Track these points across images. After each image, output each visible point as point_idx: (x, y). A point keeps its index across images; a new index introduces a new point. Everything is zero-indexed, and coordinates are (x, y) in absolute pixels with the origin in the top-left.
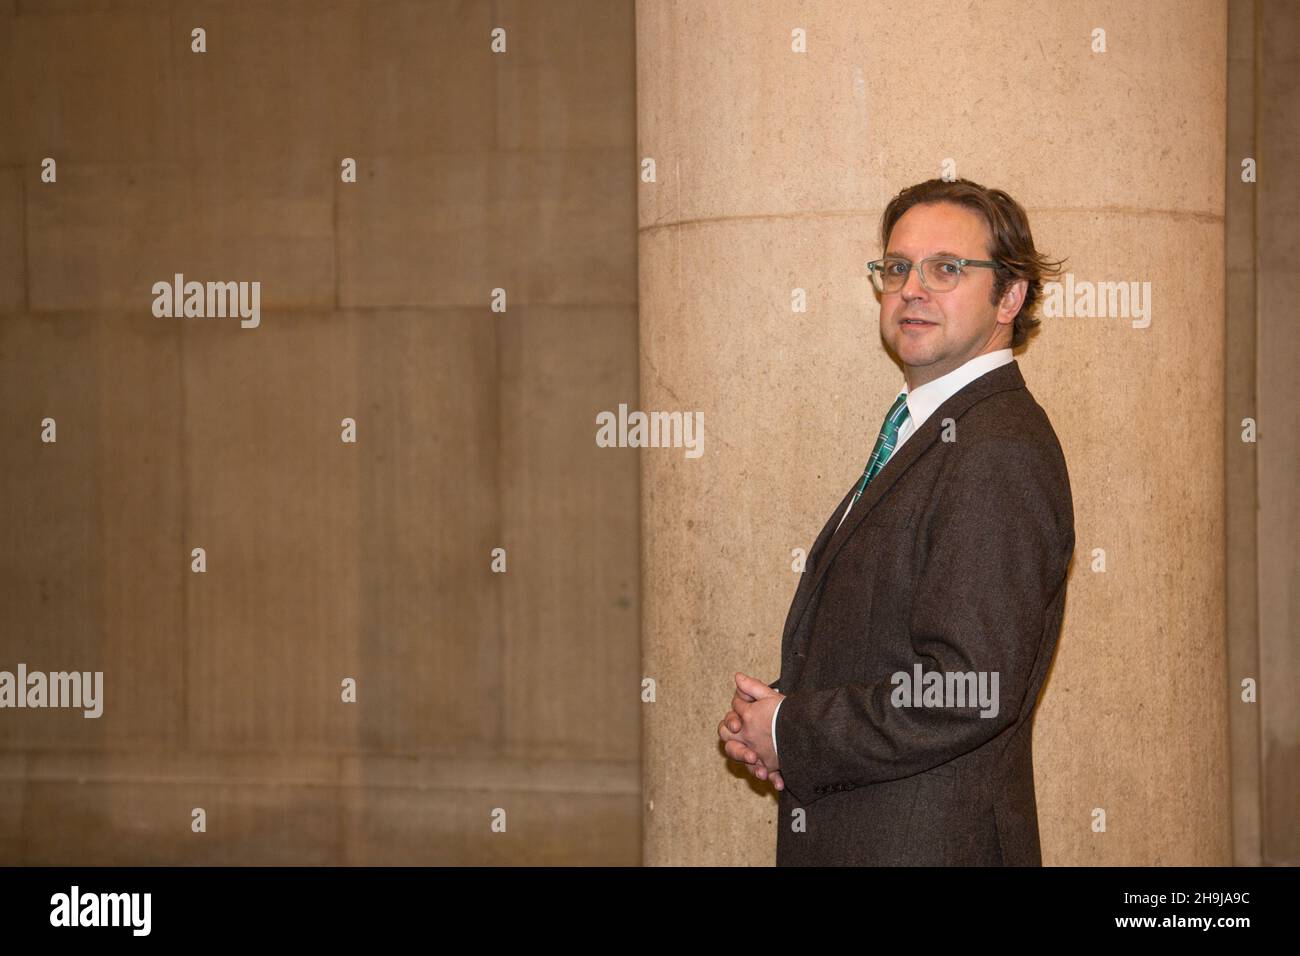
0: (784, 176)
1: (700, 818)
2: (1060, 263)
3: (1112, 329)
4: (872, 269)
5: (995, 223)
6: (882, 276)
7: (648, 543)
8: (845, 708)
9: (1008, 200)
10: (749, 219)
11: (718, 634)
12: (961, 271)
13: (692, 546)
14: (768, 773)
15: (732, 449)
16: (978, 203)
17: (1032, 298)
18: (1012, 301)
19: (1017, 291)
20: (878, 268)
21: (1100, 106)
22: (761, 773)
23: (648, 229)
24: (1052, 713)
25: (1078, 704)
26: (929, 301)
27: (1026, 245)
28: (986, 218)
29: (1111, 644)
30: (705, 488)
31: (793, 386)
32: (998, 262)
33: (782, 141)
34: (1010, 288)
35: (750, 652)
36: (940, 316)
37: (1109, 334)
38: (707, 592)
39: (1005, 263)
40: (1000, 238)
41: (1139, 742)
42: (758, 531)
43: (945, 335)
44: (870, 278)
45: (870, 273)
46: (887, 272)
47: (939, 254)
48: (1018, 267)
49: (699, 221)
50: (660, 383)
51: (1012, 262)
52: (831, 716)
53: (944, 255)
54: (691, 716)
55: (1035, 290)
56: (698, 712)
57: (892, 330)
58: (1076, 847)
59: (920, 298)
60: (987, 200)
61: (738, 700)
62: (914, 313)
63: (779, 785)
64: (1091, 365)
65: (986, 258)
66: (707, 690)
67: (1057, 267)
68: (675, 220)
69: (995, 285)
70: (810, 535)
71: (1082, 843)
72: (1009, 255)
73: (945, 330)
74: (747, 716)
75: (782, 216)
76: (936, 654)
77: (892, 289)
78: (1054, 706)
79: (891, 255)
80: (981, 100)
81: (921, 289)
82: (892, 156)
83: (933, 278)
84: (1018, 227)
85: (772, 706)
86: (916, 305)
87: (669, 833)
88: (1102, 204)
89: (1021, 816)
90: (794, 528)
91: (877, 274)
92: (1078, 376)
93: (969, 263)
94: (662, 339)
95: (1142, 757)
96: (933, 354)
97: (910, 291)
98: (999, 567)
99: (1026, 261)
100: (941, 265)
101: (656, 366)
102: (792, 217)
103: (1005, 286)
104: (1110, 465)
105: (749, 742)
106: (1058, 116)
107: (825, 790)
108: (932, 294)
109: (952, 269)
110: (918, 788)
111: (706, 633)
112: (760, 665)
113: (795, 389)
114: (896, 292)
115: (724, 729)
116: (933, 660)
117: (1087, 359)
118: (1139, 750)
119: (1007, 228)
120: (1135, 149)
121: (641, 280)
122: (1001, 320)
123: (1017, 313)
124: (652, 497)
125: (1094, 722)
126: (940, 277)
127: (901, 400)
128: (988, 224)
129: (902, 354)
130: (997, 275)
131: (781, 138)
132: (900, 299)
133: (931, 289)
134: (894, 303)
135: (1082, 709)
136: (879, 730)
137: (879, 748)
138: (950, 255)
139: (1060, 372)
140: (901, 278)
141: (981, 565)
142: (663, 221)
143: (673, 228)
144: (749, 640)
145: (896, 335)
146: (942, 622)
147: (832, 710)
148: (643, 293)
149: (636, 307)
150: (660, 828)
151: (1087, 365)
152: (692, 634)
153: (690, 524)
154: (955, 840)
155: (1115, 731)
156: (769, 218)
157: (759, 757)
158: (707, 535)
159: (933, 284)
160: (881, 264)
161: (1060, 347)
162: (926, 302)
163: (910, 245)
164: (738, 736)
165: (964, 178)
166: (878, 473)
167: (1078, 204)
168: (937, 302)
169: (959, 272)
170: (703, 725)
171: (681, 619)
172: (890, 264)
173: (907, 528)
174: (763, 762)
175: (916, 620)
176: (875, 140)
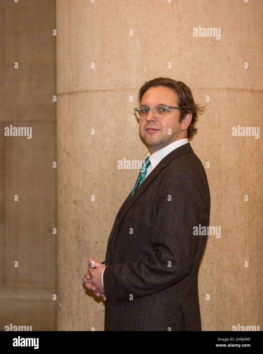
0: (110, 76)
1: (78, 309)
2: (203, 107)
3: (229, 132)
4: (135, 111)
5: (179, 93)
6: (139, 113)
7: (59, 209)
8: (127, 270)
9: (184, 85)
10: (97, 91)
11: (85, 242)
12: (168, 111)
13: (75, 210)
14: (101, 295)
15: (90, 175)
16: (173, 86)
17: (193, 121)
18: (187, 121)
19: (188, 118)
20: (138, 111)
21: (225, 51)
22: (98, 295)
23: (60, 94)
24: (206, 272)
25: (216, 269)
26: (156, 121)
27: (191, 101)
28: (176, 92)
29: (228, 247)
30: (80, 189)
31: (113, 152)
32: (181, 107)
33: (109, 63)
34: (186, 117)
35: (97, 249)
36: (160, 127)
37: (228, 134)
38: (81, 227)
39: (183, 108)
40: (181, 98)
41: (238, 282)
42: (100, 205)
43: (162, 134)
44: (135, 114)
45: (135, 112)
46: (141, 112)
47: (159, 104)
48: (188, 109)
49: (79, 92)
50: (64, 150)
51: (185, 107)
52: (122, 273)
53: (161, 105)
54: (75, 272)
55: (195, 117)
56: (77, 271)
57: (143, 133)
58: (215, 321)
59: (153, 121)
60: (177, 85)
61: (90, 268)
62: (151, 126)
63: (105, 299)
64: (221, 145)
65: (176, 105)
66: (81, 262)
67: (203, 109)
68: (70, 91)
69: (180, 116)
70: (119, 206)
71: (217, 319)
72: (185, 105)
73: (162, 132)
74: (93, 273)
75: (109, 90)
76: (160, 250)
77: (142, 118)
78: (207, 269)
79: (142, 106)
80: (181, 49)
81: (153, 117)
82: (149, 69)
83: (157, 113)
84: (188, 95)
85: (102, 270)
86: (151, 123)
87: (67, 315)
88: (225, 87)
89: (193, 309)
90: (113, 204)
91: (137, 113)
92: (216, 149)
93: (170, 107)
94: (65, 135)
95: (239, 288)
96: (158, 141)
97: (149, 118)
98: (182, 217)
99: (191, 107)
100: (160, 109)
101: (63, 144)
102: (112, 90)
103: (183, 116)
104: (228, 181)
105: (94, 283)
106: (209, 55)
107: (121, 300)
108: (158, 119)
109: (164, 110)
110: (154, 300)
111: (80, 242)
112: (100, 253)
113: (114, 153)
114: (145, 119)
115: (85, 279)
116: (159, 252)
117: (220, 143)
118: (238, 285)
119: (184, 95)
120: (237, 67)
121: (58, 113)
122: (183, 128)
123: (189, 125)
124: (61, 192)
125: (221, 275)
126: (160, 113)
127: (148, 159)
128: (177, 94)
129: (147, 141)
130: (181, 112)
131: (109, 62)
132: (146, 121)
133: (157, 117)
134: (144, 123)
135: (217, 270)
136: (140, 277)
137: (139, 284)
138: (163, 105)
139: (210, 148)
140: (146, 114)
141: (175, 217)
142: (65, 92)
143: (69, 94)
144: (96, 244)
145: (145, 134)
146: (161, 238)
147: (123, 270)
148: (58, 117)
149: (55, 122)
150: (63, 313)
151: (220, 145)
152: (76, 242)
153: (75, 202)
154: (168, 318)
155: (229, 278)
156: (105, 91)
157: (97, 289)
158: (81, 206)
159: (157, 115)
160: (139, 109)
161: (210, 139)
162: (155, 122)
163: (149, 102)
164: (89, 281)
165: (168, 77)
166: (140, 185)
167: (217, 87)
168: (159, 122)
169: (166, 111)
170: (79, 276)
171: (72, 237)
172: (142, 109)
173: (150, 204)
174: (99, 290)
175: (153, 238)
176: (143, 63)
